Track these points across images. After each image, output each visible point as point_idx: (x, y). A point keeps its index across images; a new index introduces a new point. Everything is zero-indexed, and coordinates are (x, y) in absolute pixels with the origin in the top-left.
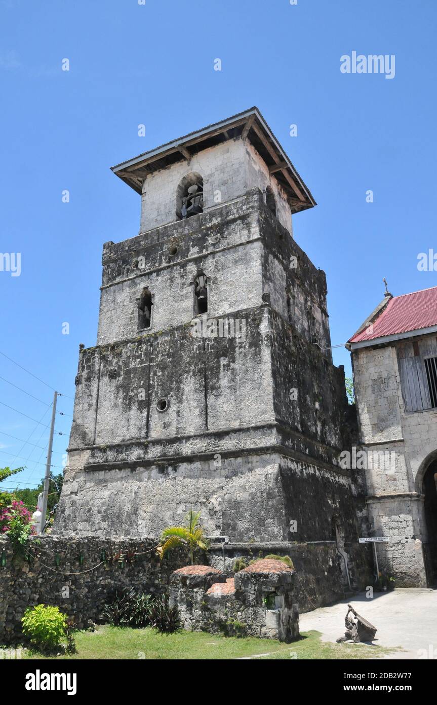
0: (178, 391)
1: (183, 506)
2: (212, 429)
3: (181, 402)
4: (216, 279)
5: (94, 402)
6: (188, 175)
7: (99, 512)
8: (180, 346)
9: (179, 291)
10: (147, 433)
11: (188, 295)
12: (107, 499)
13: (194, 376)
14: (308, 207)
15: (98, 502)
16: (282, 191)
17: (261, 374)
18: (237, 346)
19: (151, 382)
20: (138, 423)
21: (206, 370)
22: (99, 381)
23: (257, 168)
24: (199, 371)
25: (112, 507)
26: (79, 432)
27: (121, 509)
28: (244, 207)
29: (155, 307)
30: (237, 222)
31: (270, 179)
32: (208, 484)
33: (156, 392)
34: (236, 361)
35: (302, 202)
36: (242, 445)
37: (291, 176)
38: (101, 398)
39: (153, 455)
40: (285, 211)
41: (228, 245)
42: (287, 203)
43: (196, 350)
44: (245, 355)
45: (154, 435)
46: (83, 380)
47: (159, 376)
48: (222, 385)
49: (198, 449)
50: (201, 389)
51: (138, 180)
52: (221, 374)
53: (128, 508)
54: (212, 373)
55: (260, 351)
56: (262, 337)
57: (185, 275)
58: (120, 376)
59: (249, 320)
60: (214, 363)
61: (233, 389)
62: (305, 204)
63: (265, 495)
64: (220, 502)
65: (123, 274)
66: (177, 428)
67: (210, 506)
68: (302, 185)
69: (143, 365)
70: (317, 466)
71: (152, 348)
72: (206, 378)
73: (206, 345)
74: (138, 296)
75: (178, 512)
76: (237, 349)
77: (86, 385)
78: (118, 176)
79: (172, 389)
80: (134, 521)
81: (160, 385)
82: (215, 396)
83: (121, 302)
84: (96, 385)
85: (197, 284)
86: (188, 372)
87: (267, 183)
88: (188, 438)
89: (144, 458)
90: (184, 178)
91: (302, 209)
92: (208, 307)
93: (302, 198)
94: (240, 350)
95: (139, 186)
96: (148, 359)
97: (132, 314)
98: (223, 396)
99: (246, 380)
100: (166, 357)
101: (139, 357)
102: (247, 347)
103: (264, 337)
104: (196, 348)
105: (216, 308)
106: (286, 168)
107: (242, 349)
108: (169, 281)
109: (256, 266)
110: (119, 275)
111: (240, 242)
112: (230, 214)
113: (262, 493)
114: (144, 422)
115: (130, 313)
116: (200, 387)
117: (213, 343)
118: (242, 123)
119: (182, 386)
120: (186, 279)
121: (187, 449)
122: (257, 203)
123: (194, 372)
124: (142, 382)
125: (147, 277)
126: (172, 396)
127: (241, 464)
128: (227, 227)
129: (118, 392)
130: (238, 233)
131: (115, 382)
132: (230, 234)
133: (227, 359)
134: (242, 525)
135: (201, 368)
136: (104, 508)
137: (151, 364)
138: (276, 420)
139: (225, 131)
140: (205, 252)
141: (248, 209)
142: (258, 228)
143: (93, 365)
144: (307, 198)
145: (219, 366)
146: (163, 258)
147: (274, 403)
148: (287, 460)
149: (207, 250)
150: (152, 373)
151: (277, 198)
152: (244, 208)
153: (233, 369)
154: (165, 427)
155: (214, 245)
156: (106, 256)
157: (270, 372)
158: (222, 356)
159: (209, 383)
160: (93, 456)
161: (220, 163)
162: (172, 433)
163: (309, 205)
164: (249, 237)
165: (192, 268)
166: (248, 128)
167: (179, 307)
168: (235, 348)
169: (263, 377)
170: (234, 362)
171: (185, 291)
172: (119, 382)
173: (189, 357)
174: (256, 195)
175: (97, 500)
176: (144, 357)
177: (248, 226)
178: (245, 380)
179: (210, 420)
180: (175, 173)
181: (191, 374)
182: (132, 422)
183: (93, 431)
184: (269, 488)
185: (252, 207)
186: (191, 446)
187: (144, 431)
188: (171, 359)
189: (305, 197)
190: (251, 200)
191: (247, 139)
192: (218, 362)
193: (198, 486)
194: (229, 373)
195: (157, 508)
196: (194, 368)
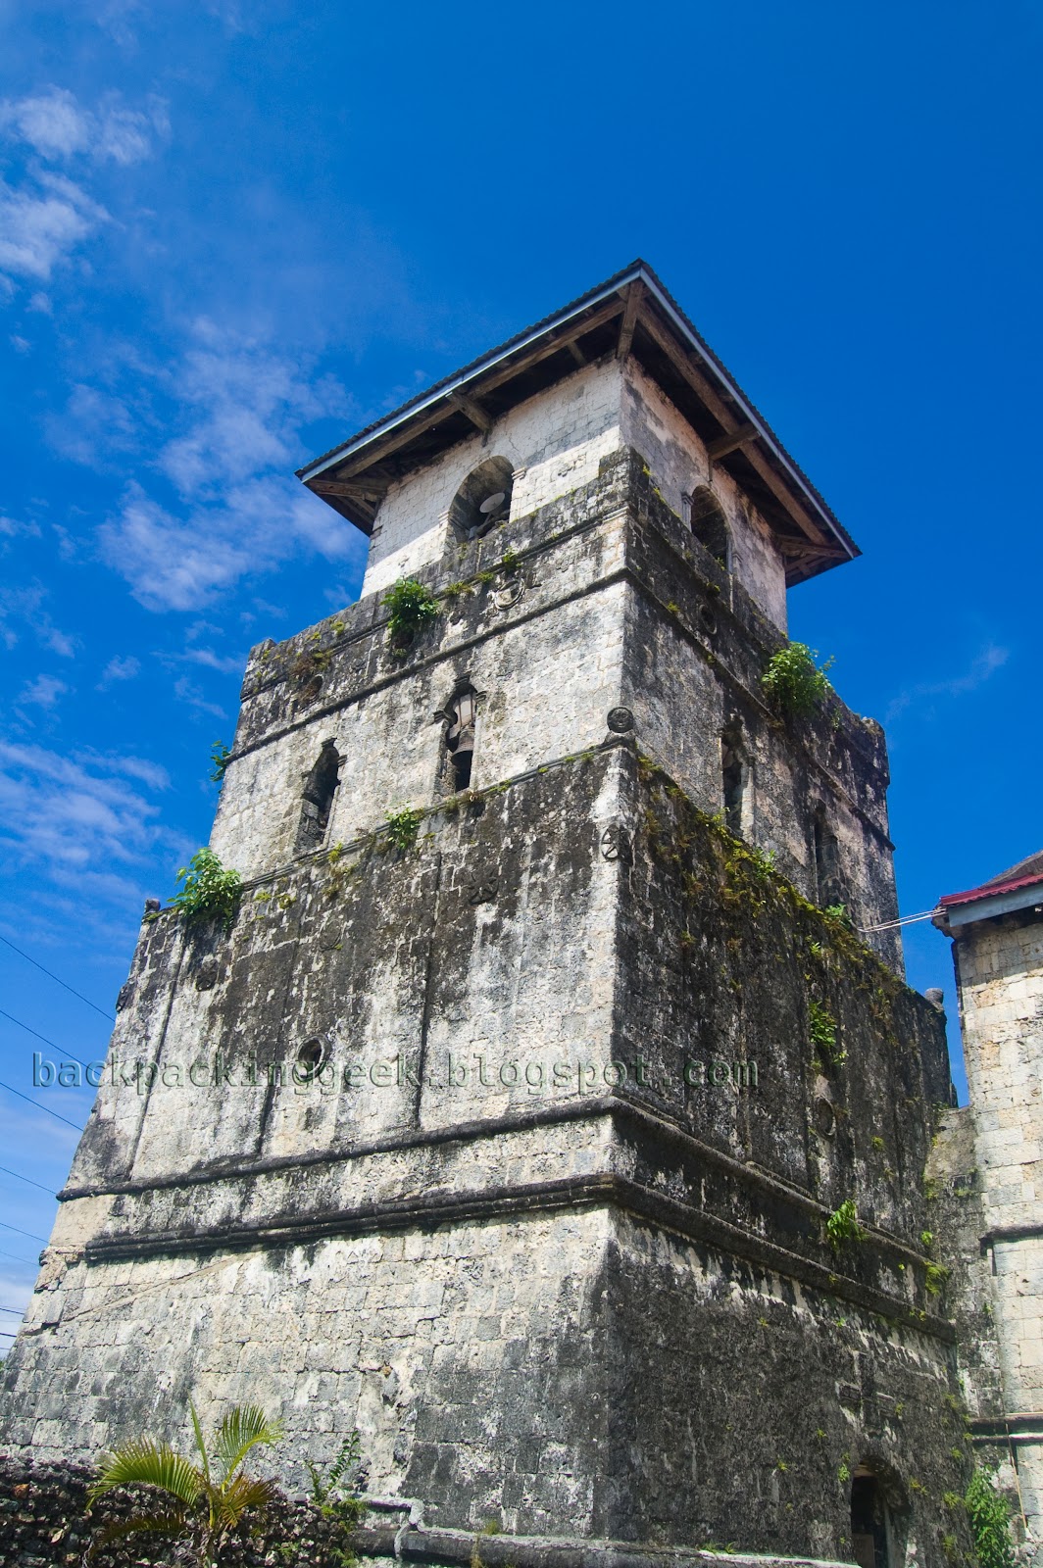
0: (355, 1013)
1: (312, 1381)
2: (430, 1123)
3: (357, 1045)
4: (500, 694)
5: (150, 1054)
6: (481, 468)
7: (96, 1391)
8: (379, 883)
9: (405, 741)
10: (259, 1143)
11: (427, 749)
12: (123, 1349)
13: (402, 964)
14: (837, 562)
15: (100, 1355)
16: (755, 514)
17: (584, 946)
18: (526, 869)
19: (295, 991)
20: (243, 1112)
21: (433, 945)
22: (172, 997)
23: (663, 435)
24: (416, 951)
25: (129, 1373)
26: (99, 1141)
27: (150, 1382)
28: (590, 501)
29: (344, 790)
30: (570, 543)
31: (710, 475)
32: (395, 1307)
33: (301, 1017)
34: (518, 914)
35: (817, 545)
36: (507, 1178)
37: (771, 468)
38: (170, 1043)
39: (263, 1210)
40: (761, 564)
41: (542, 602)
42: (771, 548)
43: (417, 889)
44: (545, 894)
45: (278, 1148)
46: (137, 995)
47: (316, 973)
48: (474, 987)
49: (382, 1190)
50: (415, 1003)
51: (366, 501)
52: (475, 955)
53: (168, 1379)
54: (450, 953)
55: (588, 878)
56: (597, 835)
57: (425, 698)
58: (222, 981)
59: (567, 789)
60: (459, 924)
61: (499, 995)
62: (826, 553)
63: (553, 1352)
64: (417, 1372)
65: (284, 716)
66: (339, 1125)
67: (388, 1386)
68: (807, 493)
69: (281, 945)
70: (801, 1282)
71: (310, 898)
72: (431, 969)
73: (444, 873)
74: (310, 764)
75: (297, 1403)
76: (525, 879)
77: (140, 1010)
78: (315, 491)
79: (341, 1006)
80: (175, 1424)
81: (315, 999)
82: (451, 1022)
83: (266, 787)
84: (163, 1008)
85: (454, 719)
86: (383, 955)
87: (699, 480)
88: (359, 1155)
89: (238, 1220)
90: (471, 477)
91: (822, 567)
92: (473, 773)
93: (815, 535)
94: (533, 880)
95: (367, 514)
96: (296, 926)
97: (288, 814)
98: (473, 1021)
99: (540, 965)
100: (341, 917)
101: (276, 922)
102: (552, 867)
103: (602, 832)
104: (418, 884)
105: (493, 773)
106: (755, 442)
107: (539, 875)
108: (385, 717)
109: (608, 646)
110: (275, 718)
111: (573, 590)
112: (553, 525)
113: (545, 1343)
114: (258, 1109)
115: (284, 812)
116: (413, 997)
117: (463, 865)
118: (611, 313)
119: (367, 997)
120: (426, 707)
121: (354, 1187)
122: (624, 483)
123: (403, 954)
124: (272, 992)
125: (336, 715)
126: (339, 1030)
127: (495, 1241)
128: (543, 558)
129: (212, 1025)
130: (571, 567)
131: (208, 998)
132: (549, 574)
133: (495, 909)
134: (472, 1461)
135: (422, 941)
136: (111, 1376)
137: (302, 941)
138: (616, 1090)
139: (570, 340)
140: (481, 630)
141: (600, 503)
142: (622, 547)
143: (167, 953)
144: (828, 534)
145: (473, 928)
146: (380, 661)
147: (615, 1037)
148: (655, 1234)
149: (487, 624)
150: (300, 967)
151: (732, 523)
152: (592, 501)
153: (507, 936)
154: (307, 1125)
155: (505, 608)
156: (252, 676)
157: (611, 936)
158: (481, 902)
159: (440, 983)
160: (117, 1211)
161: (558, 424)
162: (321, 1139)
163: (837, 554)
164: (596, 573)
165: (444, 676)
166: (628, 325)
167: (400, 784)
168: (519, 874)
169: (590, 954)
170: (512, 915)
171: (419, 739)
172: (219, 997)
173: (393, 911)
174: (624, 465)
175: (97, 1350)
176: (288, 921)
177: (598, 546)
178: (536, 968)
179: (429, 1098)
180: (452, 469)
181: (394, 960)
182: (229, 1109)
183: (133, 1137)
184: (570, 1326)
185: (611, 497)
186: (365, 1181)
187: (255, 1135)
188: (351, 922)
189: (821, 531)
190: (608, 480)
191: (631, 360)
192: (470, 920)
193: (364, 1314)
194: (494, 951)
195: (243, 1386)
196: (403, 942)
